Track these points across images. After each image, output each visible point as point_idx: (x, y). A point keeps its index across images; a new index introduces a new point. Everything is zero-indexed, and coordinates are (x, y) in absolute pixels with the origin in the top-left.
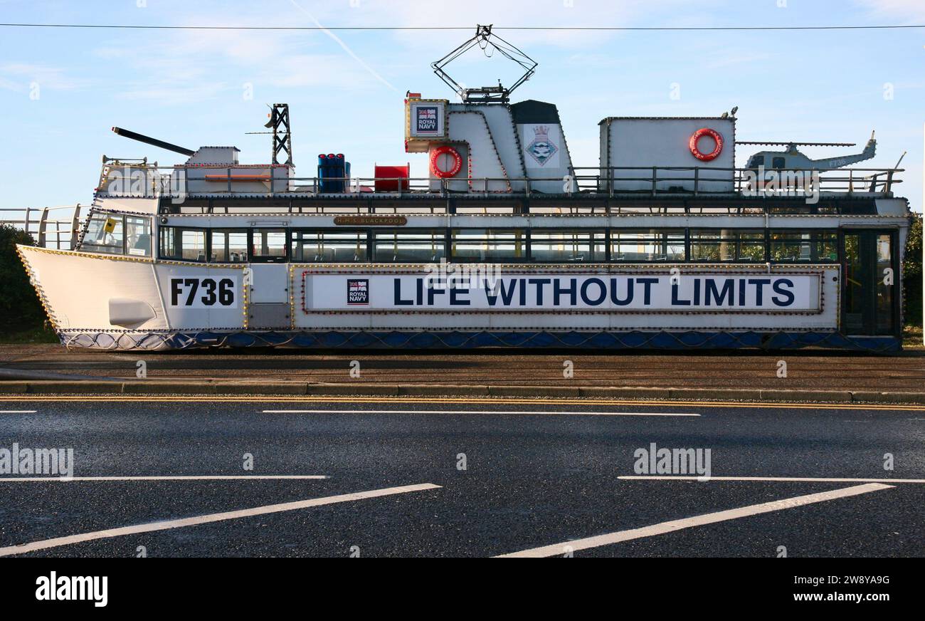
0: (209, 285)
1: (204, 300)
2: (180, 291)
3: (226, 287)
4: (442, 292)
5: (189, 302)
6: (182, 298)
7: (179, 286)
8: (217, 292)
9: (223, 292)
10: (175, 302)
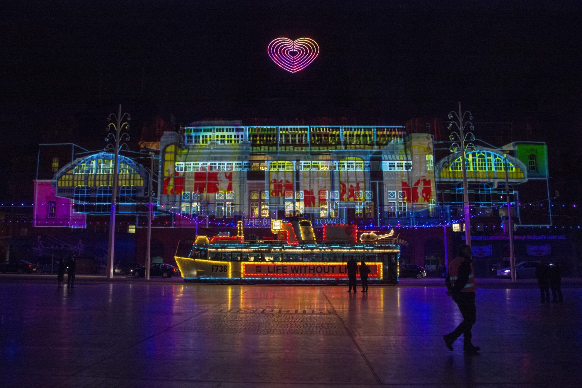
0: (221, 267)
1: (220, 271)
2: (214, 268)
3: (225, 268)
4: (280, 269)
5: (216, 271)
6: (214, 270)
7: (214, 267)
8: (223, 269)
9: (225, 269)
10: (212, 271)
